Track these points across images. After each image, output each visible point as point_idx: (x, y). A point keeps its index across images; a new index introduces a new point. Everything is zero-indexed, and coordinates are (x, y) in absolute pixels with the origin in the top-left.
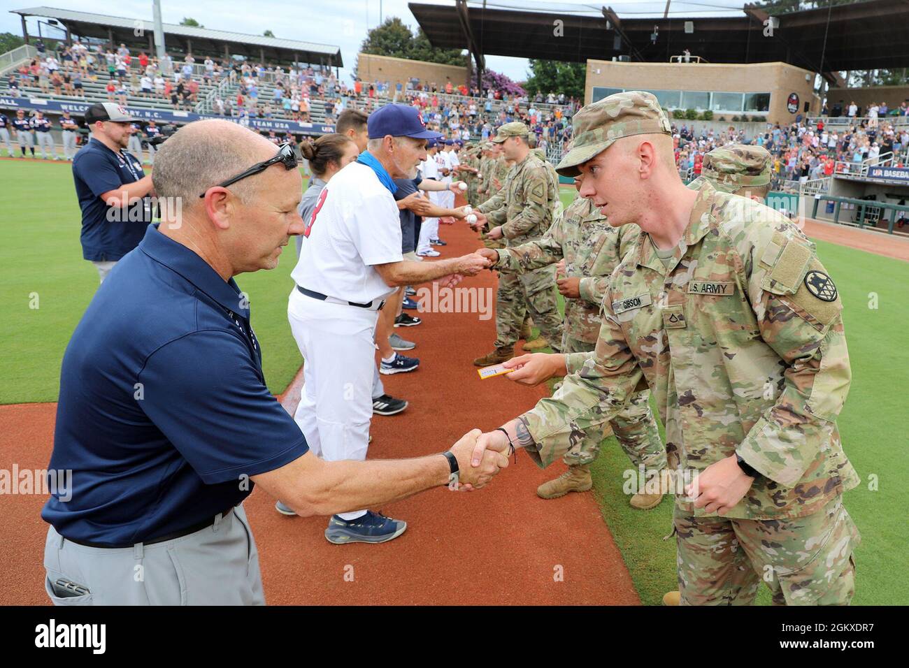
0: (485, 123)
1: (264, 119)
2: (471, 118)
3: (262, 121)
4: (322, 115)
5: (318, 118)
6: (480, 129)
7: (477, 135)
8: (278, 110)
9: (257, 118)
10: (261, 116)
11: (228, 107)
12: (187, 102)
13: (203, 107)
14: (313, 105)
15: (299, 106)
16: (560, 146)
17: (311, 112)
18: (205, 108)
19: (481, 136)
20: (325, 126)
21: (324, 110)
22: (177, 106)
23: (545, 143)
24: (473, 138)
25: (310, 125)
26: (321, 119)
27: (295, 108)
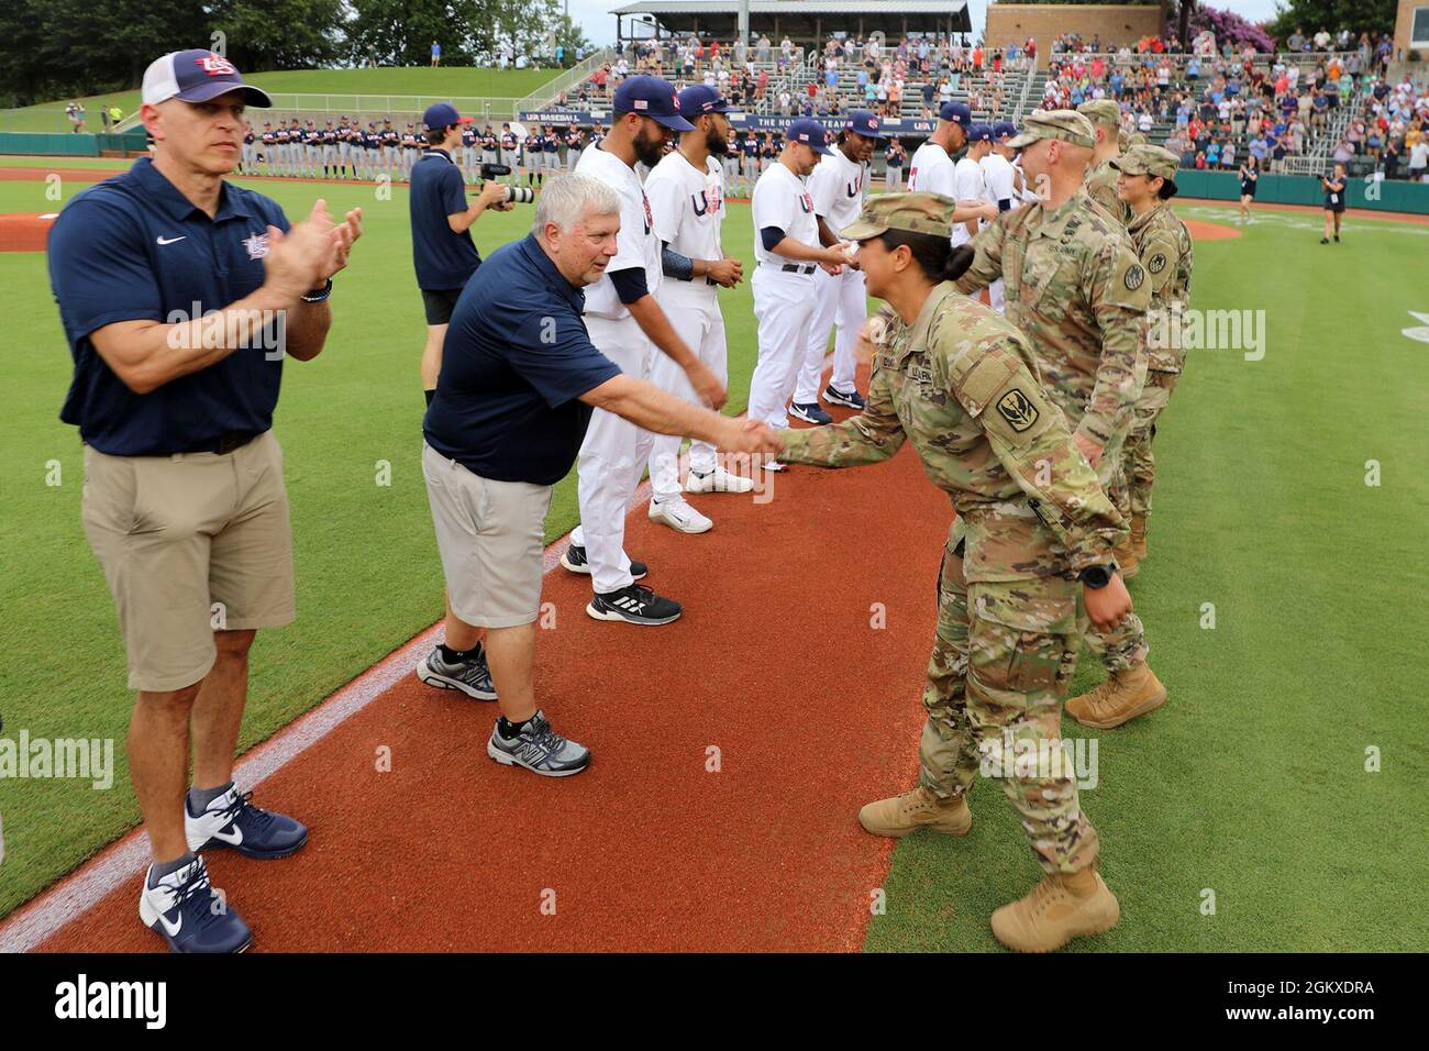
0: (1185, 97)
1: (839, 116)
2: (1158, 90)
3: (834, 121)
4: (921, 104)
5: (910, 111)
6: (1173, 111)
7: (1168, 121)
8: (861, 102)
9: (830, 116)
10: (835, 113)
11: (795, 103)
12: (750, 101)
13: (766, 106)
14: (909, 91)
15: (888, 95)
16: (1333, 132)
17: (904, 101)
18: (770, 106)
19: (1175, 121)
20: (918, 122)
21: (922, 97)
22: (738, 107)
23: (1301, 127)
24: (1159, 125)
25: (897, 122)
26: (917, 111)
27: (882, 96)
